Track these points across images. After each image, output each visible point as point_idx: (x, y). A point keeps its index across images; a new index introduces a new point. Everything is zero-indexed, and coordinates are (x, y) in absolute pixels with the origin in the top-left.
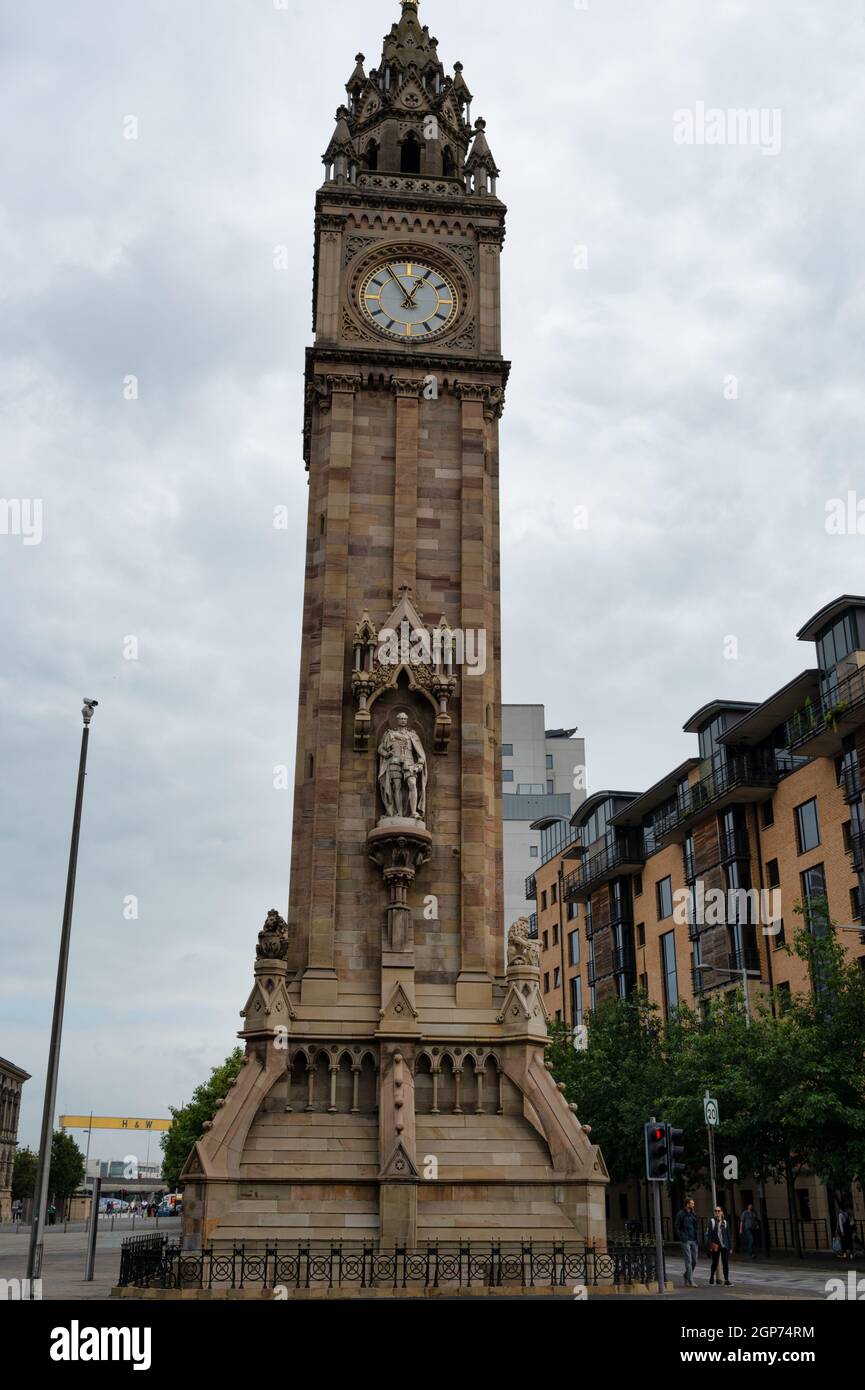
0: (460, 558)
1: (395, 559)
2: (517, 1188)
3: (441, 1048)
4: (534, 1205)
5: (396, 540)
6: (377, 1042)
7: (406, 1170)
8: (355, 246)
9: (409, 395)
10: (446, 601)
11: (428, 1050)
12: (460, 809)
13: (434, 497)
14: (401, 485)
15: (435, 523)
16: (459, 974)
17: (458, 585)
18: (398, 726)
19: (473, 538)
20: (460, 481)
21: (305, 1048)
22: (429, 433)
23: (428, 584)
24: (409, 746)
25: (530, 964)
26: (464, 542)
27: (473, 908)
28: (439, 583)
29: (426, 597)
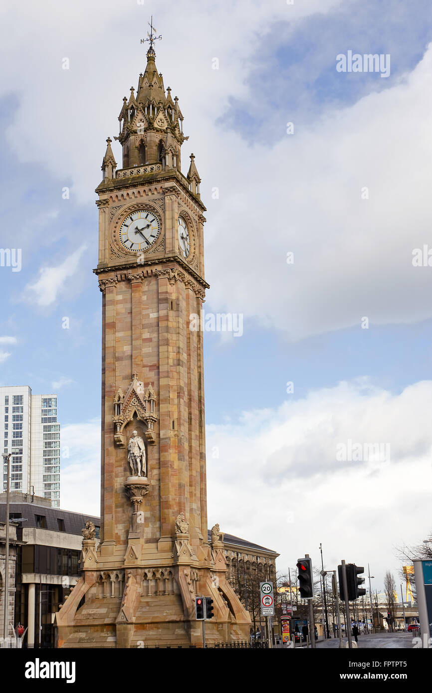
0: (158, 355)
1: (133, 361)
2: (171, 624)
3: (151, 570)
4: (177, 630)
5: (134, 352)
6: (124, 569)
7: (125, 620)
8: (114, 211)
9: (137, 281)
10: (155, 376)
11: (146, 571)
12: (160, 468)
13: (150, 327)
14: (136, 326)
15: (150, 340)
16: (160, 538)
17: (158, 368)
18: (133, 436)
19: (164, 345)
20: (158, 318)
21: (102, 573)
22: (147, 297)
23: (148, 369)
24: (137, 445)
25: (181, 532)
26: (160, 347)
27: (166, 511)
28: (151, 367)
29: (147, 375)
